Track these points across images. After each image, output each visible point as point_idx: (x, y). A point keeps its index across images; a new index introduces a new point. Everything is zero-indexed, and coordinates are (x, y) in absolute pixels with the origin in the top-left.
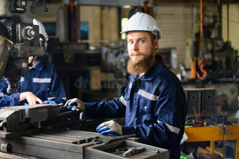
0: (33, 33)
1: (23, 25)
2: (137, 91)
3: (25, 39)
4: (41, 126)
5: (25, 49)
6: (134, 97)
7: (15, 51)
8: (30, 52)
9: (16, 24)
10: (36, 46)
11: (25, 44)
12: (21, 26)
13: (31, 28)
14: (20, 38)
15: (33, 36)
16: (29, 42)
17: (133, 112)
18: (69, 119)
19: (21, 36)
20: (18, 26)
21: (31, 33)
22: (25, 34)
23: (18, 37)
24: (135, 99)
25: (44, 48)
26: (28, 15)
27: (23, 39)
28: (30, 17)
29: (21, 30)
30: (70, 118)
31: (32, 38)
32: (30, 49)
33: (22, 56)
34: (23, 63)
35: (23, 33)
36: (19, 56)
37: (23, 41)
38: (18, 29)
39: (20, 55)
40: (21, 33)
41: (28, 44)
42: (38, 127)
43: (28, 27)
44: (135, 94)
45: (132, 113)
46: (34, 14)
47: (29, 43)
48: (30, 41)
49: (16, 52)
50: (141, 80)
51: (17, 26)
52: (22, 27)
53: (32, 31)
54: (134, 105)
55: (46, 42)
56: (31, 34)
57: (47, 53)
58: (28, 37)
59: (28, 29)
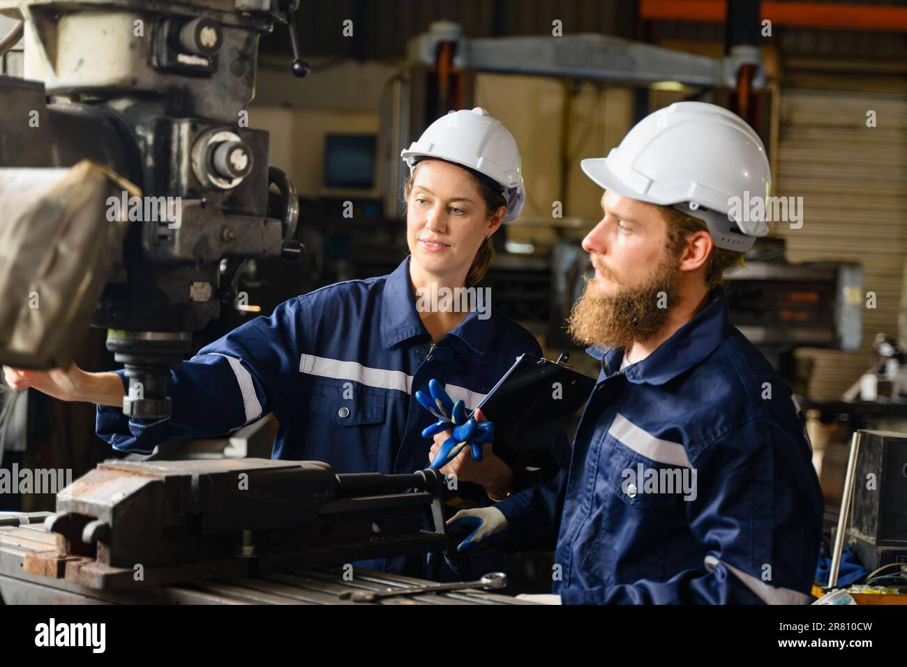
0: (240, 161)
1: (201, 128)
2: (610, 421)
3: (204, 183)
4: (254, 552)
5: (202, 226)
6: (593, 443)
7: (162, 231)
8: (222, 238)
9: (173, 119)
10: (250, 214)
11: (203, 205)
12: (193, 128)
13: (234, 138)
14: (184, 181)
15: (238, 174)
16: (220, 199)
17: (580, 501)
18: (375, 528)
19: (191, 172)
20: (180, 129)
21: (233, 159)
22: (206, 164)
23: (179, 173)
24: (595, 451)
25: (285, 226)
26: (225, 87)
27: (199, 183)
28: (235, 95)
29: (193, 145)
30: (380, 526)
31: (237, 182)
32: (223, 228)
33: (190, 256)
34: (197, 284)
35: (199, 158)
36: (176, 251)
37: (195, 190)
38: (180, 140)
39: (181, 250)
40: (191, 161)
41: (219, 205)
42: (241, 551)
43: (219, 137)
44: (597, 433)
45: (575, 502)
46: (250, 85)
47: (224, 203)
48: (227, 194)
49: (164, 237)
50: (630, 379)
51: (176, 127)
52: (197, 134)
53: (238, 152)
54: (586, 473)
55: (293, 202)
56: (231, 166)
57: (297, 247)
58: (218, 174)
59: (218, 145)
